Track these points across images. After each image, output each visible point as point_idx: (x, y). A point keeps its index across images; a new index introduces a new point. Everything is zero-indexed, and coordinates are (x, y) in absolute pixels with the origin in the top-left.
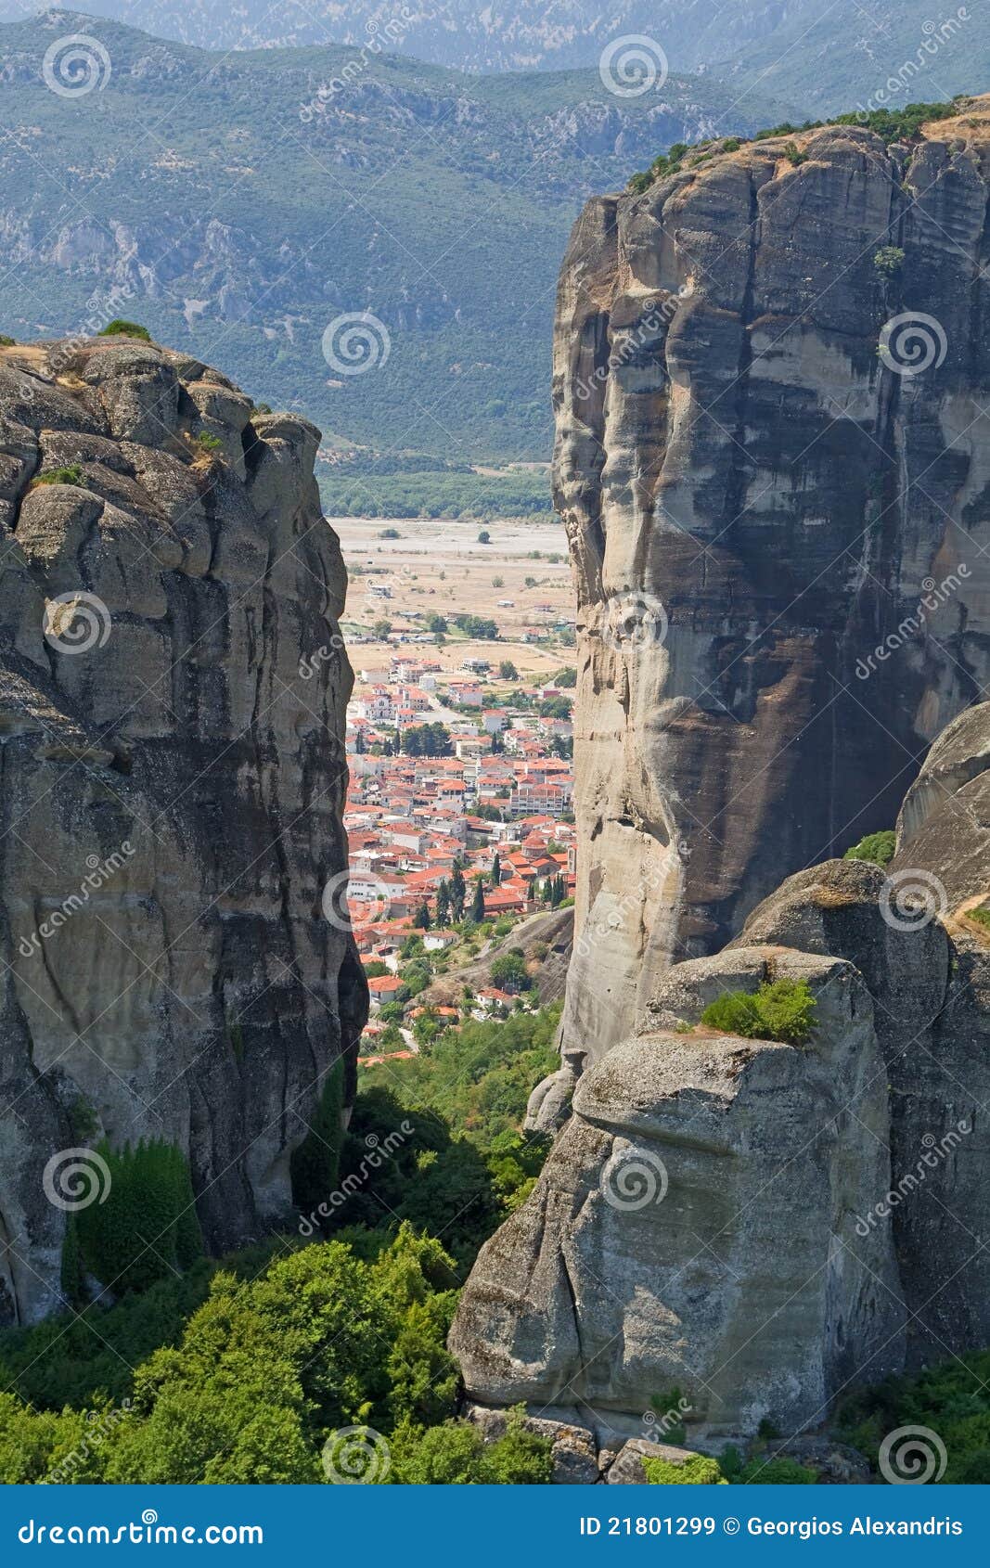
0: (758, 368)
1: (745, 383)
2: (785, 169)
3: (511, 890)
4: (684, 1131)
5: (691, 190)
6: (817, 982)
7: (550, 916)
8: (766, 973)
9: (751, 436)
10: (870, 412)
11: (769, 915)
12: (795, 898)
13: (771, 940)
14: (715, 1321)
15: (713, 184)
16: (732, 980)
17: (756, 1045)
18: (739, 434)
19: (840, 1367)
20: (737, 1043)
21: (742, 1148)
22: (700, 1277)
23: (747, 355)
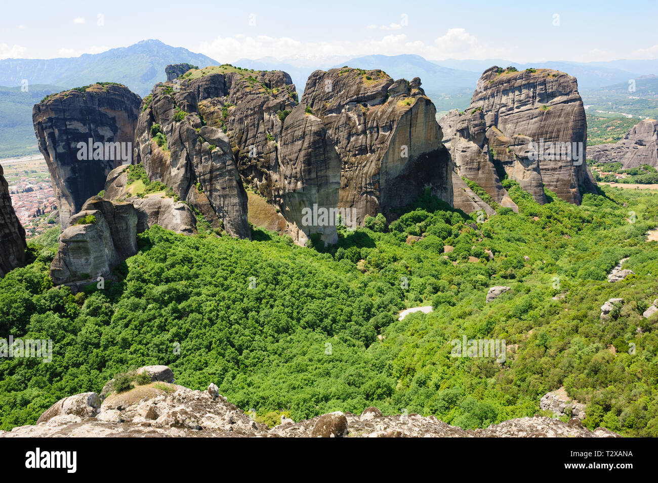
0: (68, 127)
1: (67, 129)
2: (65, 98)
3: (48, 209)
4: (79, 239)
5: (51, 102)
6: (94, 214)
7: (55, 212)
8: (86, 214)
9: (69, 137)
10: (87, 131)
11: (85, 206)
12: (88, 203)
13: (86, 209)
14: (90, 264)
15: (54, 101)
16: (81, 217)
17: (87, 225)
18: (68, 137)
19: (110, 265)
20: (84, 225)
21: (88, 240)
22: (87, 259)
23: (66, 125)
